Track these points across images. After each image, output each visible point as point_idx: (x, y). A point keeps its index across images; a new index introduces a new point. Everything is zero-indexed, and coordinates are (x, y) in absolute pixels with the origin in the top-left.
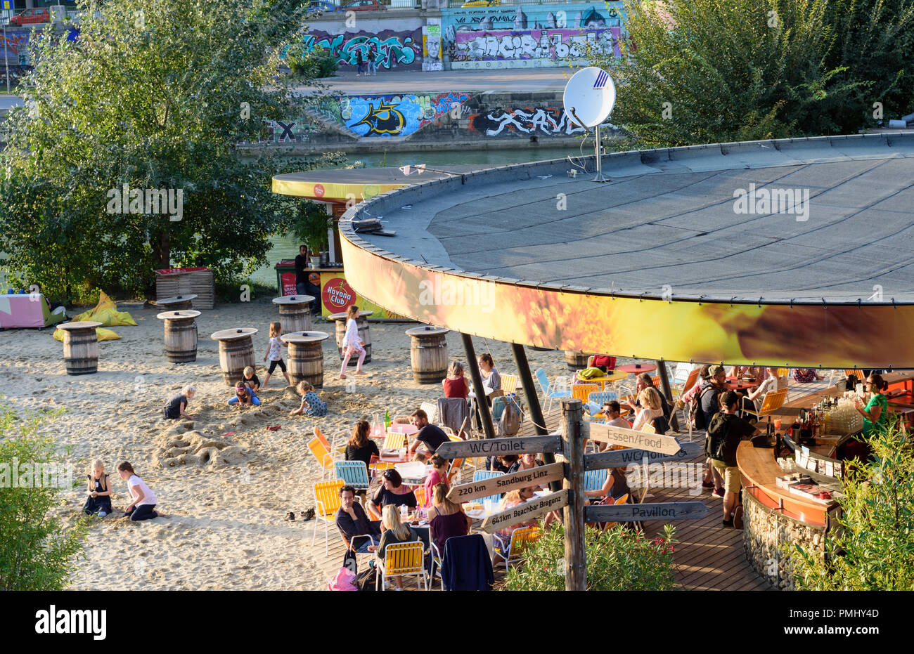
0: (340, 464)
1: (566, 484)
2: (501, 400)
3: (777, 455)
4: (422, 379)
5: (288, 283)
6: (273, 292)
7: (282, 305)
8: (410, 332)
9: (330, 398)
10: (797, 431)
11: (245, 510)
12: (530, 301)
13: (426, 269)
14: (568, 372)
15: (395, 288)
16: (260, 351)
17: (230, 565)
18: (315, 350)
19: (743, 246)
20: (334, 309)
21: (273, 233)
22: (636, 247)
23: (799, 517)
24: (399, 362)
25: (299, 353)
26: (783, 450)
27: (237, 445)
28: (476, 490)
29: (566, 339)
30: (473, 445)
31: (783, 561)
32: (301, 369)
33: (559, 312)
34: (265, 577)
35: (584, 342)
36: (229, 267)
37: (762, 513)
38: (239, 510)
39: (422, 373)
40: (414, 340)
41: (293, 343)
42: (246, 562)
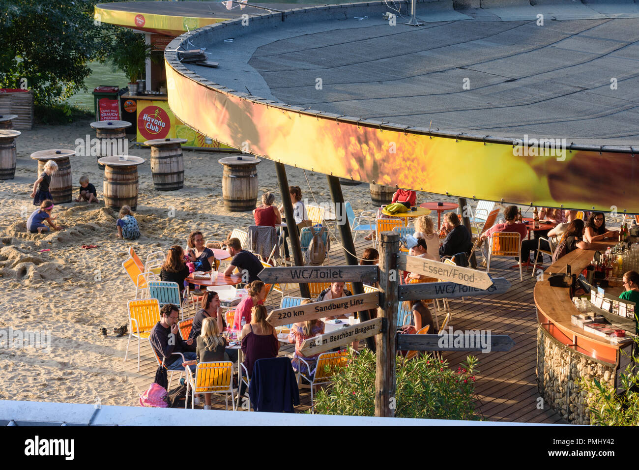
0: (154, 284)
1: (380, 313)
2: (309, 230)
3: (572, 294)
4: (231, 207)
5: (104, 108)
6: (90, 117)
7: (100, 129)
8: (224, 161)
9: (143, 221)
10: (592, 272)
11: (60, 324)
12: (350, 136)
13: (250, 101)
14: (372, 206)
15: (218, 118)
16: (76, 172)
17: (45, 376)
18: (131, 174)
19: (550, 94)
20: (149, 135)
21: (92, 59)
22: (448, 89)
23: (590, 353)
24: (210, 190)
25: (115, 176)
26: (578, 290)
27: (54, 262)
28: (295, 314)
29: (383, 174)
30: (293, 271)
31: (574, 395)
32: (116, 191)
33: (377, 148)
34: (79, 389)
35: (400, 178)
36: (48, 90)
37: (556, 349)
38: (54, 323)
39: (232, 201)
40: (226, 168)
41: (110, 166)
42: (60, 374)
